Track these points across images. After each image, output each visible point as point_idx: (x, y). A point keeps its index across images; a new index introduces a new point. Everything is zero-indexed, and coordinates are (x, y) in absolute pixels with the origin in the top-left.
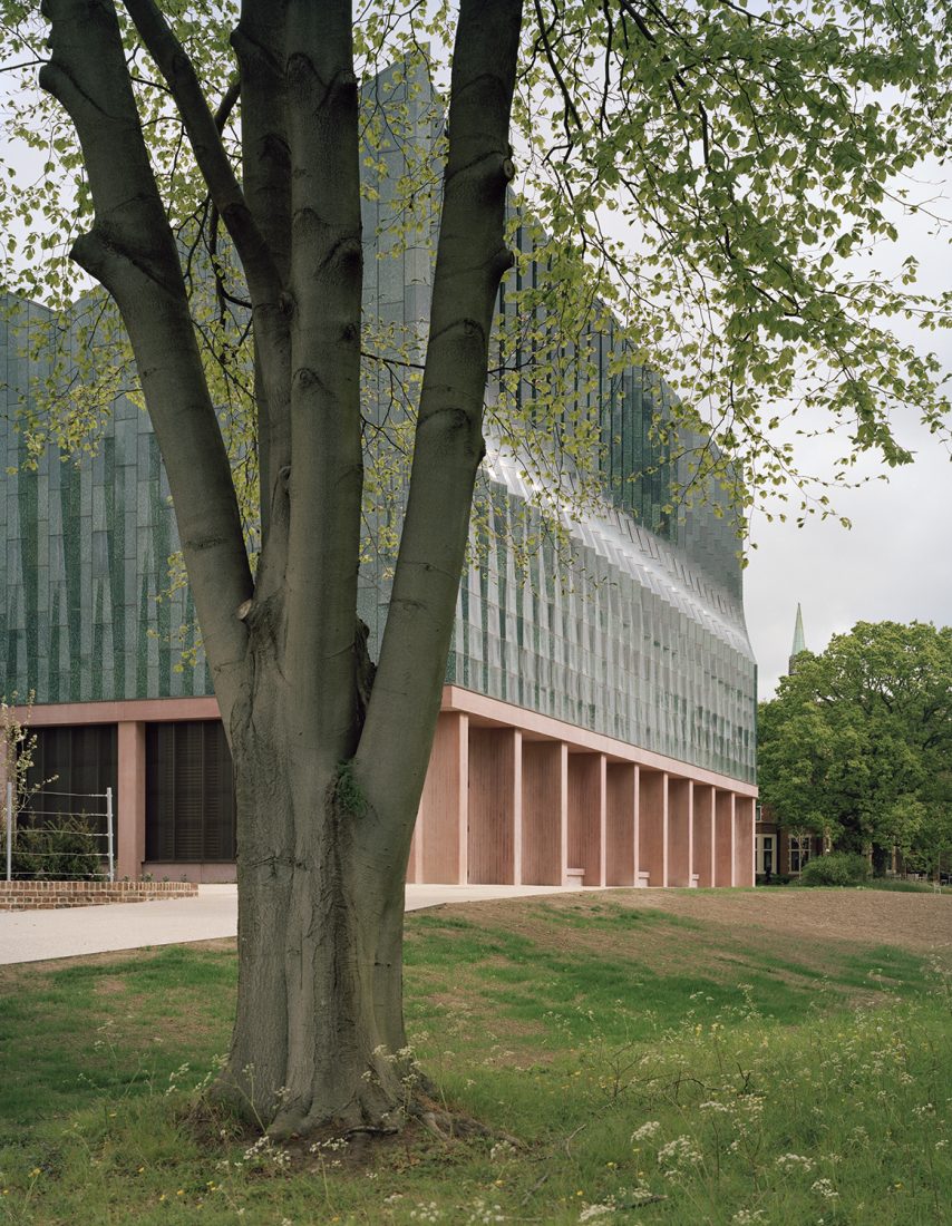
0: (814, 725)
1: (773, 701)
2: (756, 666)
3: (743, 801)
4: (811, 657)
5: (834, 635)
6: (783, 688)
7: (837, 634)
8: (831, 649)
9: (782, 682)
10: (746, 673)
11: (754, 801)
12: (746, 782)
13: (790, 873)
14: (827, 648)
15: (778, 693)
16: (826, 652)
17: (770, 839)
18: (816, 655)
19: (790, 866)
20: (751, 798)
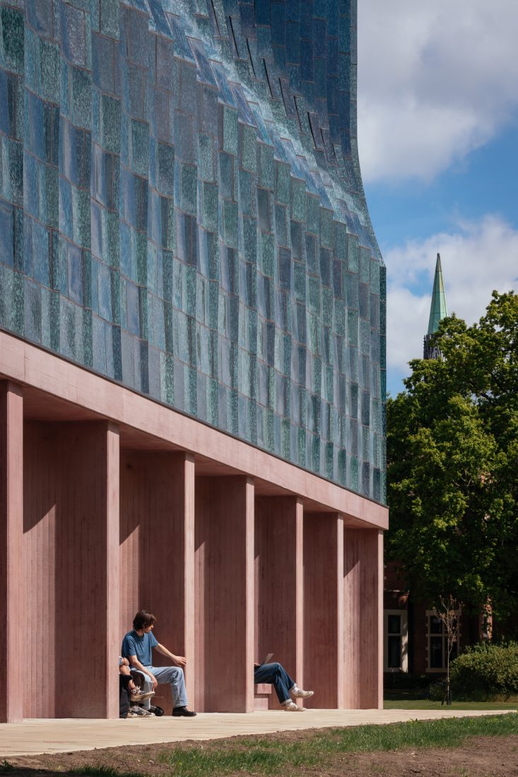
0: (467, 433)
1: (401, 395)
2: (383, 270)
3: (360, 534)
4: (461, 327)
5: (495, 294)
6: (416, 378)
7: (501, 293)
8: (490, 316)
9: (415, 369)
10: (365, 280)
11: (381, 537)
12: (365, 496)
13: (429, 670)
14: (484, 313)
15: (409, 386)
16: (482, 321)
17: (398, 618)
18: (469, 325)
19: (428, 659)
20: (373, 531)
